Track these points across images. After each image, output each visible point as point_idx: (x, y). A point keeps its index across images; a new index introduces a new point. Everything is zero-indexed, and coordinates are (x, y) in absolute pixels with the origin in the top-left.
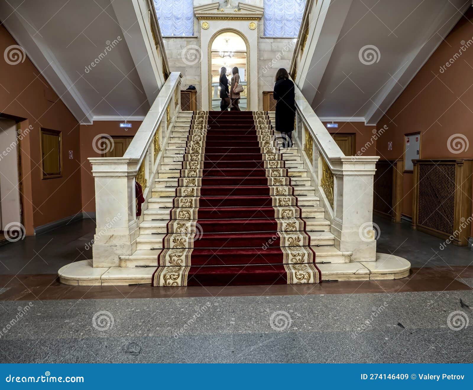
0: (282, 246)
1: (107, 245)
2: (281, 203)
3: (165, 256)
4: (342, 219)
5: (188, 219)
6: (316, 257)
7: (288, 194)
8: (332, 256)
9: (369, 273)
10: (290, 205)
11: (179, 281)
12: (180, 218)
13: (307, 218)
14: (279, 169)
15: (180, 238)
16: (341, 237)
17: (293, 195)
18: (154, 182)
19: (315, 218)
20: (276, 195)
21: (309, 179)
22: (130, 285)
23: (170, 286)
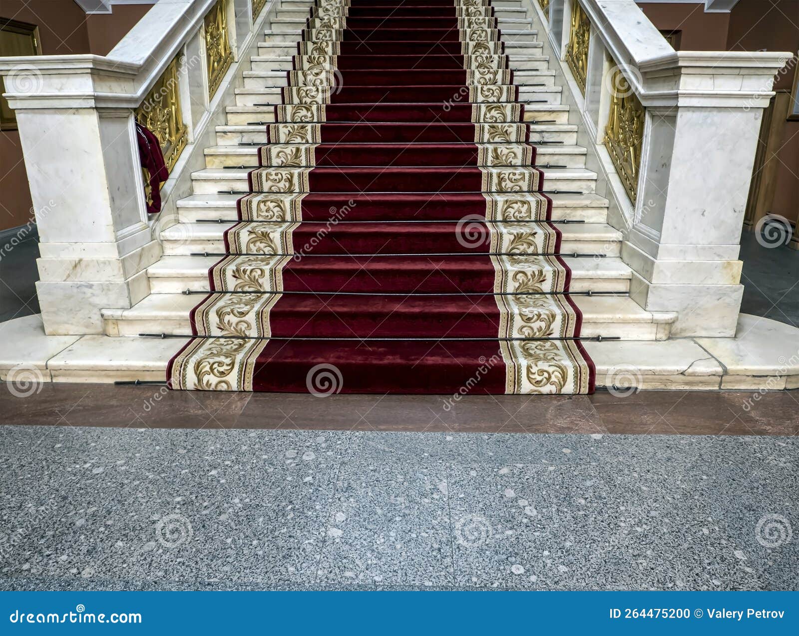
0: (499, 292)
1: (69, 283)
2: (503, 184)
3: (207, 313)
4: (660, 231)
5: (279, 220)
6: (583, 325)
7: (520, 164)
8: (625, 322)
9: (721, 374)
10: (525, 188)
11: (233, 379)
12: (261, 219)
13: (563, 222)
14: (504, 104)
15: (250, 268)
16: (651, 274)
17: (533, 165)
18: (215, 134)
19: (584, 221)
20: (493, 166)
21: (575, 128)
22: (117, 384)
23: (211, 389)
